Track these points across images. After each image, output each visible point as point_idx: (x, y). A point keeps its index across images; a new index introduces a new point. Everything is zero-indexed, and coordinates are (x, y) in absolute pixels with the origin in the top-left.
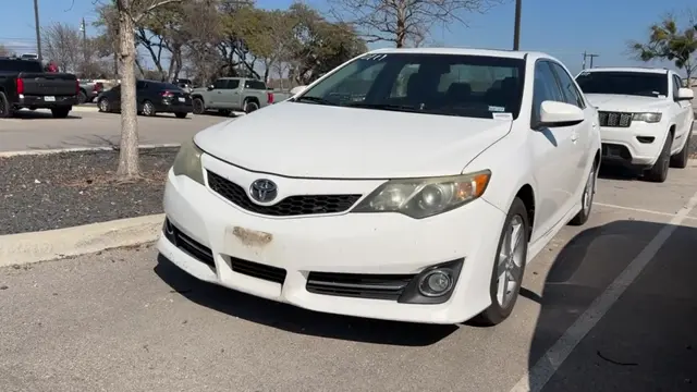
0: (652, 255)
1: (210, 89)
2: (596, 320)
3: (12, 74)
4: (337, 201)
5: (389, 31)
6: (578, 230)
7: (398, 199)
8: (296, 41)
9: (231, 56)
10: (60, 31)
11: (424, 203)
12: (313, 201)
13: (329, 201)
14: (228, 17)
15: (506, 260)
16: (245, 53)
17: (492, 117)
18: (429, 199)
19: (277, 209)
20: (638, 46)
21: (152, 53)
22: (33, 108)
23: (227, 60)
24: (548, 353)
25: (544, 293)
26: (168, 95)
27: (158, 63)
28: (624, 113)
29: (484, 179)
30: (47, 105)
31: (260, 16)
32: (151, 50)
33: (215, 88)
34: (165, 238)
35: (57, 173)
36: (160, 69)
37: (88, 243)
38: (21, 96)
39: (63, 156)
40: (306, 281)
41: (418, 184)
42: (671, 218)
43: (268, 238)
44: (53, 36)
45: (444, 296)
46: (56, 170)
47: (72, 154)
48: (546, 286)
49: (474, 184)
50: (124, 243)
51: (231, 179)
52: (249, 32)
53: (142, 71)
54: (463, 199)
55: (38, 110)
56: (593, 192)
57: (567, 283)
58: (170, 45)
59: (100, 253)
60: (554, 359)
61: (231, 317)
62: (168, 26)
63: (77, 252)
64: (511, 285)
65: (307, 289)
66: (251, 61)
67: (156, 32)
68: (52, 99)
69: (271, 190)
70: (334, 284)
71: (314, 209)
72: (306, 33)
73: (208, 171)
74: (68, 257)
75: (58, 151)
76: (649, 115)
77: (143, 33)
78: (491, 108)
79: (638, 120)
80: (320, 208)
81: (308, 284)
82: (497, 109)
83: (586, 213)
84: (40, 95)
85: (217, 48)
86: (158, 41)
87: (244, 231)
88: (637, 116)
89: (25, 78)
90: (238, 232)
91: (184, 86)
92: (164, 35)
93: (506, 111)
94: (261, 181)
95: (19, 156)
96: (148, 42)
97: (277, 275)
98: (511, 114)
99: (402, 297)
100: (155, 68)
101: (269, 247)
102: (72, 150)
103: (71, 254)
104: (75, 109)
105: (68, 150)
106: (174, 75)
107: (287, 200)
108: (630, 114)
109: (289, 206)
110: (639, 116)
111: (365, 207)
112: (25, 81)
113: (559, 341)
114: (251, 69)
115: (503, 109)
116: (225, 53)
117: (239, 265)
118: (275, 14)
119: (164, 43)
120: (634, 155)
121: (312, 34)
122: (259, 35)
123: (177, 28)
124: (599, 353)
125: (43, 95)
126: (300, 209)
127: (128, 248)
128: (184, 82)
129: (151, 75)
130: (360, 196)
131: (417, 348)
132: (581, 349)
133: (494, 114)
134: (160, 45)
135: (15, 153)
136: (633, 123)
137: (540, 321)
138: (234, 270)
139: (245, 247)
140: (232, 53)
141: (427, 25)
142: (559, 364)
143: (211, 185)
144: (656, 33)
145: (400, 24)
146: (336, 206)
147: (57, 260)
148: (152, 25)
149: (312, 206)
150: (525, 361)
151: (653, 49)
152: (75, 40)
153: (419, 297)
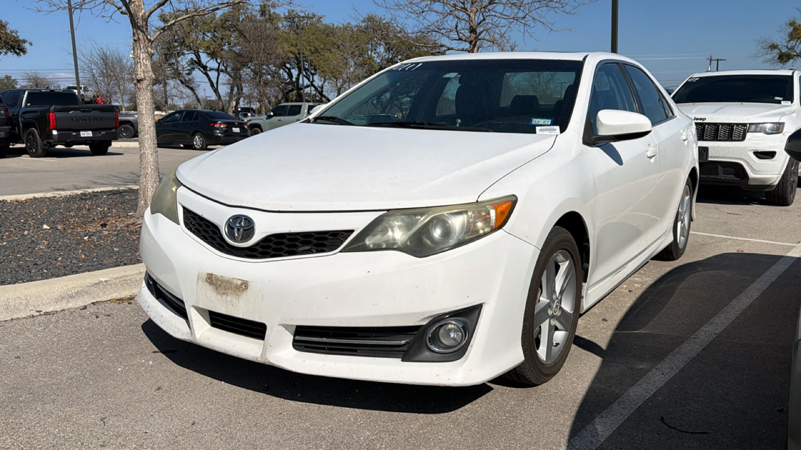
0: (756, 295)
1: (270, 117)
2: (668, 378)
3: (45, 108)
4: (326, 239)
5: (460, 39)
6: (667, 267)
7: (398, 234)
8: (371, 58)
9: (298, 79)
10: (105, 59)
11: (431, 238)
12: (297, 240)
13: (317, 239)
14: (292, 36)
15: (549, 306)
16: (313, 75)
17: (534, 132)
18: (437, 233)
19: (256, 250)
20: (773, 47)
21: (210, 79)
22: (68, 144)
23: (291, 83)
24: (597, 420)
25: (611, 344)
26: (220, 125)
27: (216, 91)
28: (738, 124)
29: (508, 206)
30: (84, 141)
31: (329, 31)
32: (208, 76)
33: (275, 115)
34: (146, 288)
35: (72, 217)
36: (219, 97)
37: (72, 297)
38: (55, 132)
39: (83, 197)
40: (292, 337)
41: (422, 215)
42: (790, 248)
43: (244, 286)
44: (96, 64)
45: (458, 352)
46: (72, 214)
47: (95, 195)
48: (614, 337)
49: (493, 213)
50: (115, 295)
51: (206, 216)
52: (317, 50)
53: (198, 100)
54: (481, 232)
55: (75, 147)
56: (691, 219)
57: (642, 331)
58: (229, 70)
59: (85, 308)
60: (603, 427)
61: (215, 381)
62: (226, 48)
63: (58, 308)
64: (560, 336)
65: (294, 346)
66: (320, 84)
67: (213, 55)
68: (88, 134)
69: (248, 227)
70: (324, 340)
71: (300, 249)
72: (381, 49)
73: (184, 208)
74: (47, 314)
75: (79, 192)
76: (768, 126)
77: (198, 57)
78: (535, 121)
79: (755, 131)
80: (308, 248)
81: (295, 341)
82: (541, 121)
83: (681, 246)
84: (75, 131)
85: (281, 71)
86: (216, 65)
87: (217, 279)
88: (753, 127)
89: (59, 111)
90: (212, 280)
91: (246, 116)
92: (221, 58)
93: (553, 124)
94: (236, 218)
95: (35, 199)
96: (205, 68)
97: (256, 330)
98: (557, 128)
99: (408, 355)
100: (214, 97)
101: (245, 296)
102: (96, 190)
103: (50, 309)
104: (115, 145)
105: (90, 191)
106: (234, 103)
107: (268, 239)
108: (745, 125)
109: (269, 247)
110: (757, 127)
111: (359, 245)
112: (58, 115)
113: (615, 405)
114: (321, 93)
115: (549, 122)
116: (290, 75)
117: (219, 321)
118: (345, 28)
119: (222, 67)
120: (751, 174)
121: (388, 50)
122: (327, 54)
123: (237, 49)
124: (662, 419)
125: (79, 131)
126: (281, 250)
127: (121, 300)
128: (246, 111)
129: (210, 103)
130: (352, 231)
131: (434, 417)
132: (641, 414)
133: (538, 128)
134: (218, 70)
135: (30, 196)
136: (749, 135)
137: (597, 379)
138: (213, 325)
139: (219, 297)
140: (299, 75)
141: (503, 30)
142: (607, 434)
143: (187, 224)
144: (795, 29)
145: (473, 30)
146: (324, 245)
147: (33, 316)
148: (208, 48)
149: (296, 246)
150: (567, 431)
151: (792, 48)
152: (122, 69)
153: (427, 354)
